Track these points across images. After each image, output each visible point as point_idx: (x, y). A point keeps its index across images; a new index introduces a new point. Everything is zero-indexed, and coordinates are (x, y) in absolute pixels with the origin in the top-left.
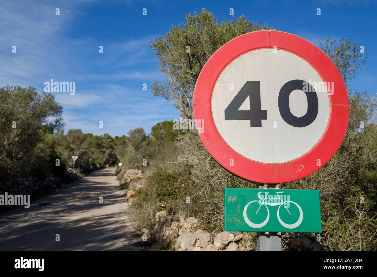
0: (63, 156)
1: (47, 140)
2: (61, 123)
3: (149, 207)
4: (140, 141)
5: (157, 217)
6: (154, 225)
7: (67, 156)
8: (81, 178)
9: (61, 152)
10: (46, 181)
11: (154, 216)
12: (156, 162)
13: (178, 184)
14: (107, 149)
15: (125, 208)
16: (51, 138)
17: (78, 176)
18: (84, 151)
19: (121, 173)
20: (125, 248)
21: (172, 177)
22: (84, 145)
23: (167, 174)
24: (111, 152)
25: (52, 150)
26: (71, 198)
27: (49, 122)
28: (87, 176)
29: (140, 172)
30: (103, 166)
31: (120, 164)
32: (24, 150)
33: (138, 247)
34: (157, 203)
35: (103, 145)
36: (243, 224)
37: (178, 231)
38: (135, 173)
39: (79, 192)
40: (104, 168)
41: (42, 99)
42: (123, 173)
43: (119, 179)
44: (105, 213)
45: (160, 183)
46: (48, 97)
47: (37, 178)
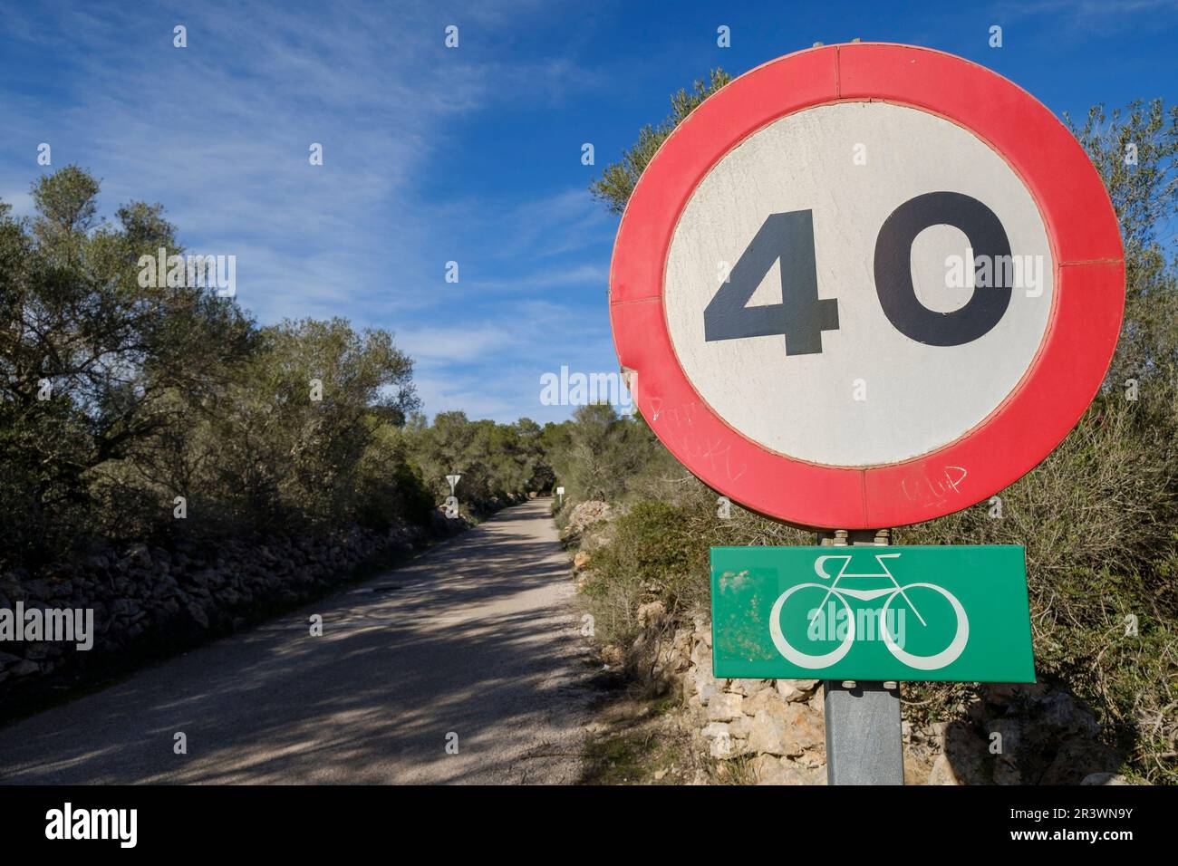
0: (426, 476)
1: (385, 440)
2: (413, 398)
3: (621, 595)
4: (603, 432)
5: (640, 616)
6: (635, 637)
7: (436, 477)
8: (472, 525)
9: (422, 467)
10: (391, 535)
11: (634, 616)
12: (642, 480)
13: (692, 535)
14: (530, 455)
15: (569, 595)
16: (395, 436)
17: (464, 523)
18: (474, 462)
19: (563, 511)
20: (561, 693)
21: (676, 517)
22: (475, 449)
23: (664, 511)
24: (538, 463)
25: (399, 463)
26: (446, 573)
27: (384, 398)
28: (485, 519)
29: (606, 506)
30: (523, 496)
31: (561, 491)
32: (335, 466)
33: (595, 690)
34: (639, 583)
35: (519, 446)
36: (769, 657)
37: (690, 652)
38: (595, 509)
39: (464, 560)
40: (525, 500)
41: (364, 346)
42: (567, 511)
43: (558, 526)
44: (522, 609)
45: (647, 532)
46: (377, 339)
47: (370, 530)
